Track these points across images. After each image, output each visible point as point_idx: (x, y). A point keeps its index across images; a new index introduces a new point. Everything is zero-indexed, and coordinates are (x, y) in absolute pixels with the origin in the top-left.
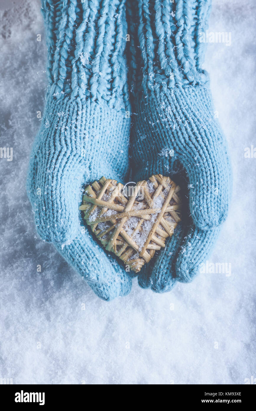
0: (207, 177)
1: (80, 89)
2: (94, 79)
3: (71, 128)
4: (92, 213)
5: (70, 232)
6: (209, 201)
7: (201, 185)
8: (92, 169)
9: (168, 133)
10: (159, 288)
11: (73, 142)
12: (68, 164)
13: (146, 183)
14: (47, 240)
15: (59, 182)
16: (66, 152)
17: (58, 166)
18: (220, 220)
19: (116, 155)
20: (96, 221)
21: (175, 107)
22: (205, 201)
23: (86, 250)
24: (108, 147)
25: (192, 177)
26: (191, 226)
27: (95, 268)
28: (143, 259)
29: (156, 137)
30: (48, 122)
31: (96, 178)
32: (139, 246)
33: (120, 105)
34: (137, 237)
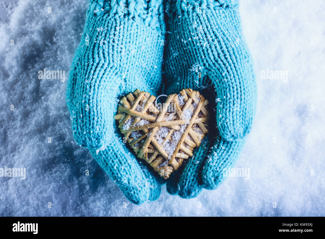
0: (234, 92)
1: (119, 7)
3: (109, 42)
4: (126, 122)
5: (104, 138)
6: (234, 114)
7: (227, 99)
8: (128, 81)
9: (199, 50)
10: (186, 193)
11: (111, 55)
12: (105, 76)
13: (177, 96)
15: (96, 92)
16: (103, 64)
17: (95, 77)
18: (245, 132)
19: (150, 70)
20: (130, 130)
21: (206, 26)
22: (231, 114)
23: (119, 156)
24: (143, 62)
25: (220, 91)
26: (217, 137)
27: (127, 173)
28: (172, 167)
29: (188, 54)
30: (88, 36)
31: (131, 90)
32: (168, 155)
33: (156, 23)
34: (167, 146)
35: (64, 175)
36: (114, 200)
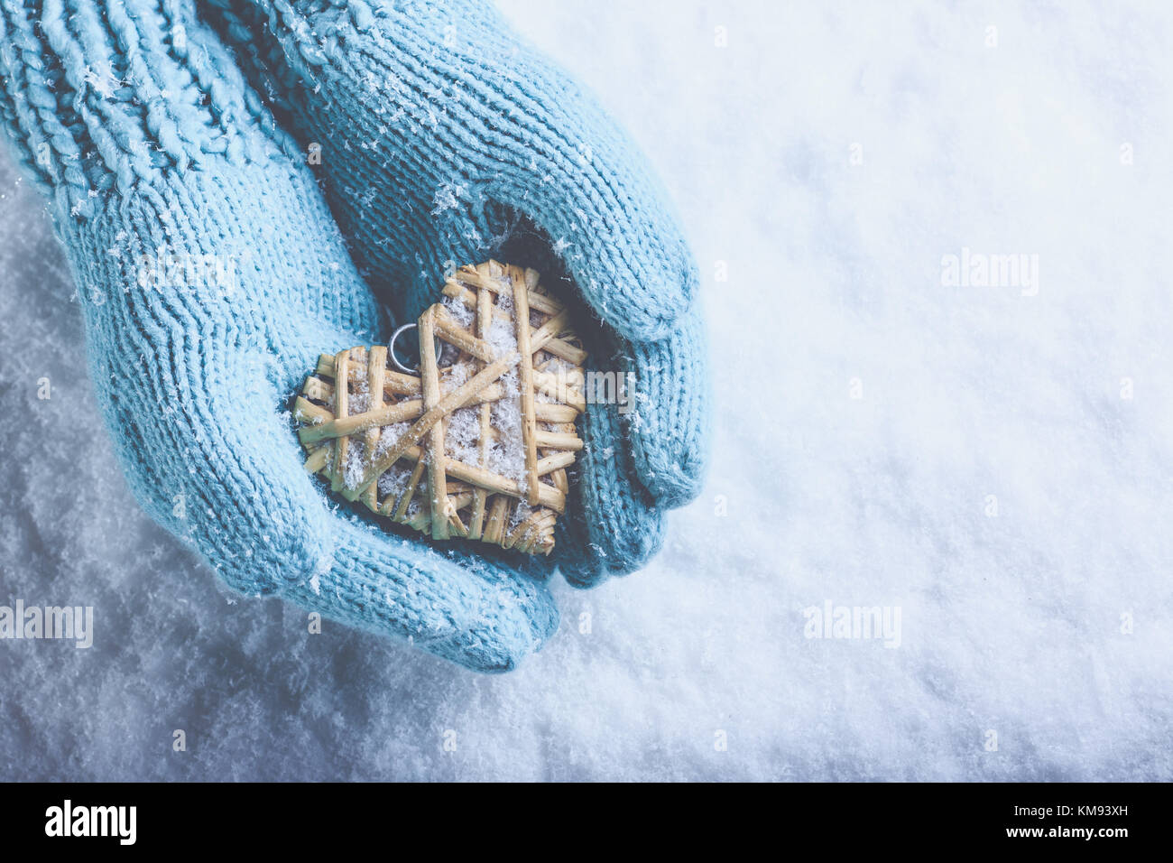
0: (589, 197)
1: (133, 159)
2: (157, 117)
4: (345, 463)
5: (312, 535)
6: (627, 255)
7: (585, 227)
8: (280, 347)
9: (426, 145)
10: (627, 556)
11: (191, 300)
12: (210, 366)
13: (442, 307)
14: (265, 591)
15: (212, 424)
16: (186, 338)
17: (184, 384)
18: (685, 289)
19: (324, 283)
20: (368, 478)
22: (618, 260)
23: (380, 565)
24: (291, 271)
25: (550, 220)
26: (620, 352)
27: (430, 599)
28: (546, 508)
29: (401, 175)
30: (96, 288)
31: (304, 367)
32: (515, 480)
34: (497, 459)
35: (252, 726)
36: (434, 710)
